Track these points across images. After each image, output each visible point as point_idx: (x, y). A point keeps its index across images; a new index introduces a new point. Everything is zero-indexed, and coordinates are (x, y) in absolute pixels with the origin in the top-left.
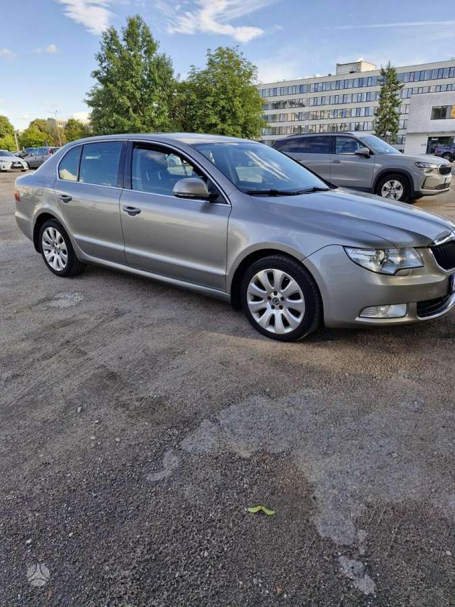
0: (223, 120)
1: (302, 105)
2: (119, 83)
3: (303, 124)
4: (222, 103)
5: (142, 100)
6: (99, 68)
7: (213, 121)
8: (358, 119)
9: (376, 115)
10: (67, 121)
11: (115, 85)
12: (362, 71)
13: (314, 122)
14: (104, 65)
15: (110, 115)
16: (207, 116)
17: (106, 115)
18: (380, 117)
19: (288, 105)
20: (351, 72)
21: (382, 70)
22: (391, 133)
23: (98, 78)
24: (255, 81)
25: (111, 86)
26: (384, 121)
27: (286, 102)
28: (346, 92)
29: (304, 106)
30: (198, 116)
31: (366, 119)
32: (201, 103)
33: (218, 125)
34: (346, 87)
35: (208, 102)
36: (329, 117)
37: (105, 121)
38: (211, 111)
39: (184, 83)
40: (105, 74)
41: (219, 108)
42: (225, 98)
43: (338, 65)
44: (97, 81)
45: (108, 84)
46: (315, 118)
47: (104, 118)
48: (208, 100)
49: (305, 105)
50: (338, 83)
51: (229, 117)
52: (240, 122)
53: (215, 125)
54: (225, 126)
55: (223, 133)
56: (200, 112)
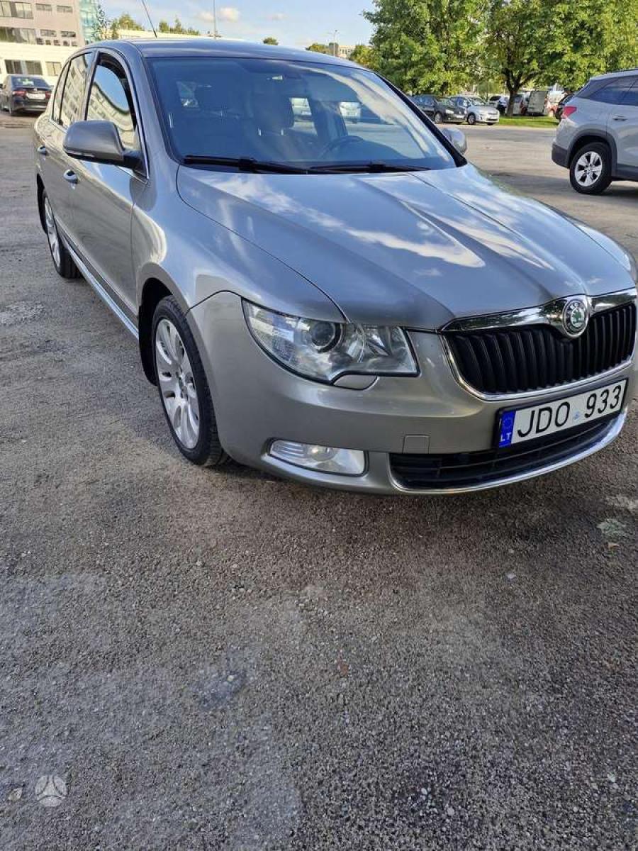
0: (577, 46)
4: (583, 16)
7: (559, 48)
10: (354, 47)
15: (396, 36)
16: (550, 39)
17: (390, 38)
30: (536, 38)
32: (546, 16)
33: (565, 56)
35: (558, 14)
37: (388, 47)
38: (559, 31)
41: (575, 25)
42: (589, 7)
47: (387, 43)
48: (557, 10)
51: (588, 40)
52: (607, 51)
53: (561, 55)
54: (577, 57)
55: (571, 71)
56: (539, 33)
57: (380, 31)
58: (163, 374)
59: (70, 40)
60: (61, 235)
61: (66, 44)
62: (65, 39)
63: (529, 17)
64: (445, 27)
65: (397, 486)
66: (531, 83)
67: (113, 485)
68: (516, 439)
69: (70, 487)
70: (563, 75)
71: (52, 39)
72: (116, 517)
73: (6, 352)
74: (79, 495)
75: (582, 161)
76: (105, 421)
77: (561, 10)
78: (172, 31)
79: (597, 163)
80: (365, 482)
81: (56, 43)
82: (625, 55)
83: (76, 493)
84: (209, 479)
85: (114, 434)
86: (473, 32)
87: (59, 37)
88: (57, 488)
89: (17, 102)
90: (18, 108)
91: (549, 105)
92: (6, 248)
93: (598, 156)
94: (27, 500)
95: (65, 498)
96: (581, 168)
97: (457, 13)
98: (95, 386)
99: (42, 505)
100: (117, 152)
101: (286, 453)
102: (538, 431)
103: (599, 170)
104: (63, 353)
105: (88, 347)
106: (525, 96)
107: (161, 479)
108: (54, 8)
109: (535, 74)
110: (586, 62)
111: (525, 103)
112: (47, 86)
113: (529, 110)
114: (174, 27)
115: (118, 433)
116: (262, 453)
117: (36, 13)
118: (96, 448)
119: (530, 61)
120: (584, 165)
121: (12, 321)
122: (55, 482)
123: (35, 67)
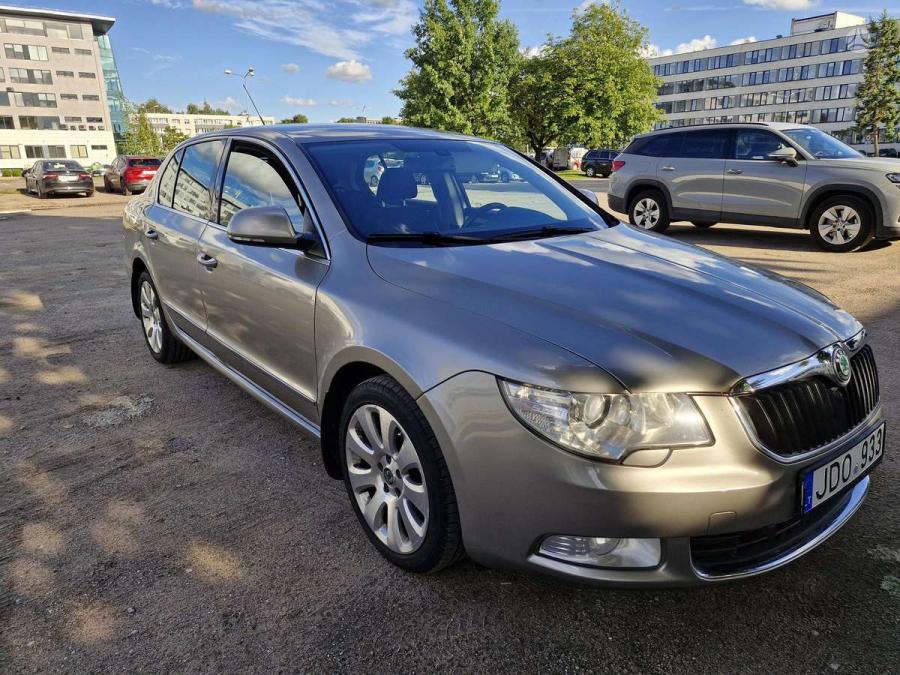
0: (590, 111)
1: (729, 85)
2: (441, 64)
3: (730, 114)
4: (589, 86)
5: (472, 86)
6: (416, 45)
7: (573, 113)
8: (827, 105)
9: (858, 96)
11: (435, 66)
12: (836, 27)
13: (749, 110)
14: (423, 39)
15: (426, 109)
16: (565, 106)
17: (420, 110)
18: (866, 99)
19: (706, 86)
20: (817, 31)
21: (873, 24)
22: (885, 124)
23: (413, 59)
24: (645, 51)
25: (429, 68)
26: (873, 105)
27: (702, 82)
28: (806, 61)
29: (733, 86)
30: (552, 106)
31: (842, 103)
32: (558, 87)
33: (580, 119)
34: (807, 53)
35: (569, 85)
36: (775, 103)
37: (419, 118)
38: (571, 99)
39: (535, 59)
40: (423, 53)
41: (583, 94)
42: (593, 79)
43: (794, 21)
44: (412, 63)
45: (426, 66)
46: (750, 103)
47: (418, 115)
49: (735, 83)
50: (792, 49)
51: (598, 106)
52: (615, 114)
53: (576, 119)
54: (590, 120)
55: (587, 130)
56: (555, 101)
57: (409, 106)
58: (356, 466)
59: (96, 125)
60: (169, 318)
61: (91, 128)
62: (91, 124)
63: (544, 88)
64: (469, 99)
65: (702, 575)
66: (553, 142)
67: (322, 614)
68: (816, 503)
69: (270, 625)
70: (581, 135)
71: (77, 124)
72: (344, 659)
73: (127, 458)
74: (285, 635)
75: (639, 207)
76: (277, 530)
77: (570, 82)
78: (201, 112)
79: (654, 208)
80: (663, 574)
81: (82, 128)
82: (632, 116)
83: (281, 633)
84: (432, 589)
85: (296, 545)
86: (494, 104)
87: (84, 122)
88: (254, 628)
89: (48, 185)
90: (48, 190)
91: (572, 160)
92: (83, 337)
93: (654, 202)
94: (222, 651)
95: (270, 642)
96: (639, 213)
97: (479, 88)
98: (248, 487)
99: (244, 655)
100: (289, 235)
101: (560, 550)
102: (831, 490)
103: (657, 214)
104: (196, 451)
105: (222, 440)
106: (549, 153)
107: (377, 599)
108: (80, 97)
109: (557, 136)
110: (599, 124)
111: (550, 159)
112: (82, 168)
113: (555, 166)
114: (202, 109)
115: (298, 544)
116: (529, 554)
117: (59, 101)
118: (281, 567)
119: (550, 124)
120: (642, 210)
121: (120, 420)
122: (249, 621)
123: (58, 151)
